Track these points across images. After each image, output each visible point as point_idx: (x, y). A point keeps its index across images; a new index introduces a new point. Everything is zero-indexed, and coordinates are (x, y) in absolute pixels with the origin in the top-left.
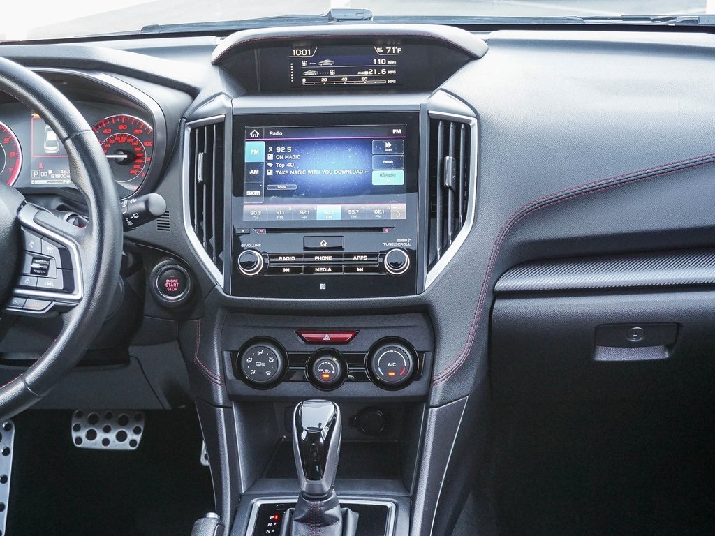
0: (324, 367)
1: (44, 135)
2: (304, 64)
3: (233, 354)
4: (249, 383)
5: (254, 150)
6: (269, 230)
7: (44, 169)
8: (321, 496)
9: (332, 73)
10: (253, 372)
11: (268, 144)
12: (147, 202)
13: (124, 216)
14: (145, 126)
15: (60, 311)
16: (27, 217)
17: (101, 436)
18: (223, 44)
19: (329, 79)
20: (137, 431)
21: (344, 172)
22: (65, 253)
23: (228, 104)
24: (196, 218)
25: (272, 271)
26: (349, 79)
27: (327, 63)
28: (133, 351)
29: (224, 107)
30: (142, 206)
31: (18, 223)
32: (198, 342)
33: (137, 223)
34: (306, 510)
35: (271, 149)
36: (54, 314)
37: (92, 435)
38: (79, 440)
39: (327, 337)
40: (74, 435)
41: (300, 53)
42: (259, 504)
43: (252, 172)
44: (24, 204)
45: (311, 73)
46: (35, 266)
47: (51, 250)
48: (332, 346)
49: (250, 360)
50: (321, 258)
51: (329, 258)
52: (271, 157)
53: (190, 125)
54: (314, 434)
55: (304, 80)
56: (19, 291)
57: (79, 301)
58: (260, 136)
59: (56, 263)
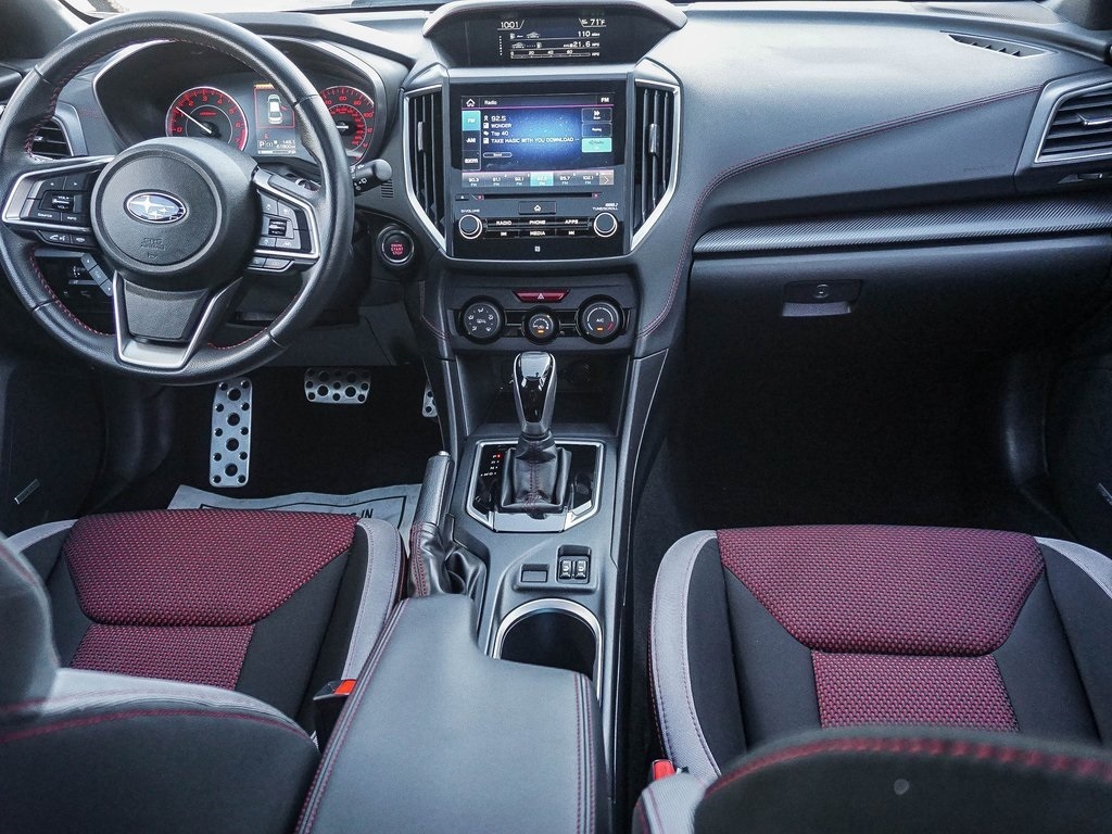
0: (539, 323)
1: (267, 106)
2: (512, 36)
3: (456, 312)
4: (471, 338)
5: (471, 119)
6: (487, 196)
7: (270, 140)
8: (540, 436)
9: (539, 45)
10: (475, 328)
11: (484, 113)
12: (374, 168)
13: (354, 181)
14: (364, 98)
15: (299, 270)
16: (262, 180)
17: (331, 392)
18: (433, 18)
19: (536, 52)
20: (364, 387)
21: (555, 140)
22: (300, 214)
23: (445, 74)
24: (418, 185)
25: (490, 236)
26: (555, 52)
27: (533, 35)
28: (363, 311)
29: (441, 77)
30: (369, 171)
31: (253, 186)
32: (423, 303)
33: (365, 188)
34: (526, 449)
35: (486, 118)
36: (293, 273)
37: (323, 391)
38: (312, 396)
39: (541, 296)
40: (307, 392)
41: (508, 25)
42: (482, 445)
43: (469, 141)
44: (256, 169)
45: (519, 46)
46: (272, 227)
47: (287, 212)
48: (546, 304)
49: (471, 318)
50: (535, 222)
51: (543, 222)
52: (486, 126)
53: (408, 95)
54: (533, 382)
55: (512, 53)
56: (258, 251)
57: (317, 259)
58: (476, 106)
59: (292, 226)
